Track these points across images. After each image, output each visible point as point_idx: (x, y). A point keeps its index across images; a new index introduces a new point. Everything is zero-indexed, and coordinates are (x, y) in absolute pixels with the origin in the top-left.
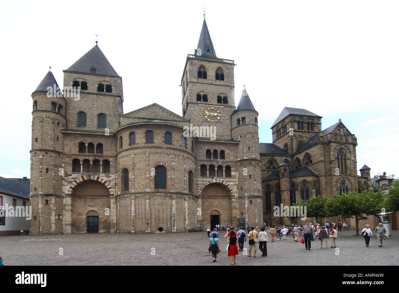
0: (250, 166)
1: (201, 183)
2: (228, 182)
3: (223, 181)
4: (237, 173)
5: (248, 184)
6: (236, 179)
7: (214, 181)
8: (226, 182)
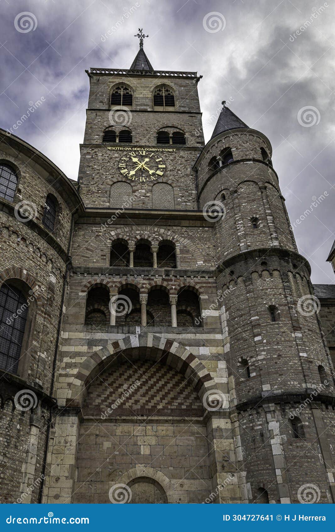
0: (265, 273)
1: (85, 349)
2: (190, 345)
3: (169, 343)
4: (223, 308)
5: (268, 343)
6: (221, 332)
7: (135, 342)
8: (183, 344)
